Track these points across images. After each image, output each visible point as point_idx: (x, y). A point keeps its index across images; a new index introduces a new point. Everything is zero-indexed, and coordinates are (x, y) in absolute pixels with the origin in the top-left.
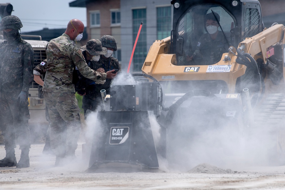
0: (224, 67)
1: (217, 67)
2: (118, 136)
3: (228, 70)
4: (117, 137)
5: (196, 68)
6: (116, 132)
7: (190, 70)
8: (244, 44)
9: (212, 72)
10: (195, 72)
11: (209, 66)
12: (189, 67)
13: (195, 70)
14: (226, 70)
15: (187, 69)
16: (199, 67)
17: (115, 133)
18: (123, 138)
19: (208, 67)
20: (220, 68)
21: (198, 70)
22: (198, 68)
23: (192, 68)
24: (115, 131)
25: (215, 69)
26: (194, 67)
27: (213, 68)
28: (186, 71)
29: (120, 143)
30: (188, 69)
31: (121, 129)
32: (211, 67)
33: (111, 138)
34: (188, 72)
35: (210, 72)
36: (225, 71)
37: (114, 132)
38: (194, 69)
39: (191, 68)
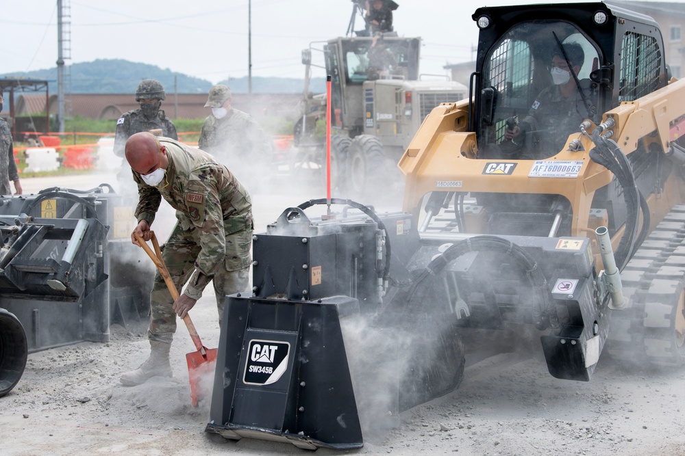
0: (568, 165)
1: (553, 165)
2: (263, 364)
3: (575, 172)
4: (261, 367)
5: (509, 166)
6: (260, 353)
7: (495, 169)
8: (613, 116)
9: (541, 175)
10: (505, 174)
11: (536, 161)
12: (495, 163)
13: (506, 171)
14: (570, 172)
15: (490, 166)
16: (515, 165)
17: (258, 355)
18: (273, 371)
19: (535, 163)
20: (559, 169)
21: (512, 169)
22: (512, 165)
23: (501, 165)
24: (259, 350)
25: (547, 169)
26: (505, 163)
27: (544, 168)
28: (487, 171)
29: (268, 382)
30: (492, 168)
31: (271, 347)
32: (539, 165)
33: (248, 368)
34: (490, 174)
35: (537, 175)
36: (567, 176)
37: (257, 353)
38: (505, 167)
39: (498, 164)
